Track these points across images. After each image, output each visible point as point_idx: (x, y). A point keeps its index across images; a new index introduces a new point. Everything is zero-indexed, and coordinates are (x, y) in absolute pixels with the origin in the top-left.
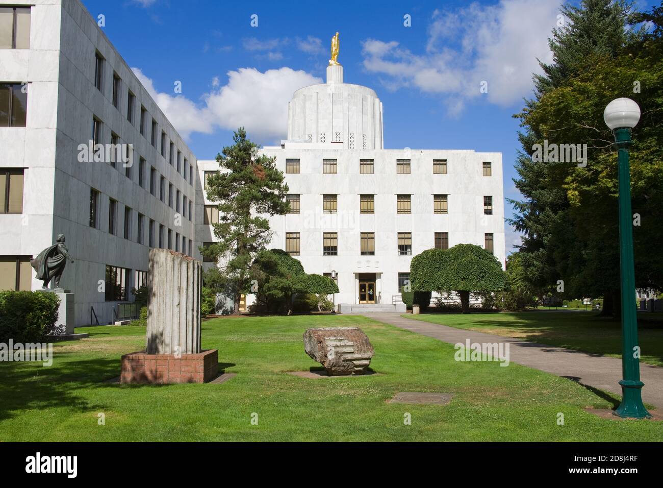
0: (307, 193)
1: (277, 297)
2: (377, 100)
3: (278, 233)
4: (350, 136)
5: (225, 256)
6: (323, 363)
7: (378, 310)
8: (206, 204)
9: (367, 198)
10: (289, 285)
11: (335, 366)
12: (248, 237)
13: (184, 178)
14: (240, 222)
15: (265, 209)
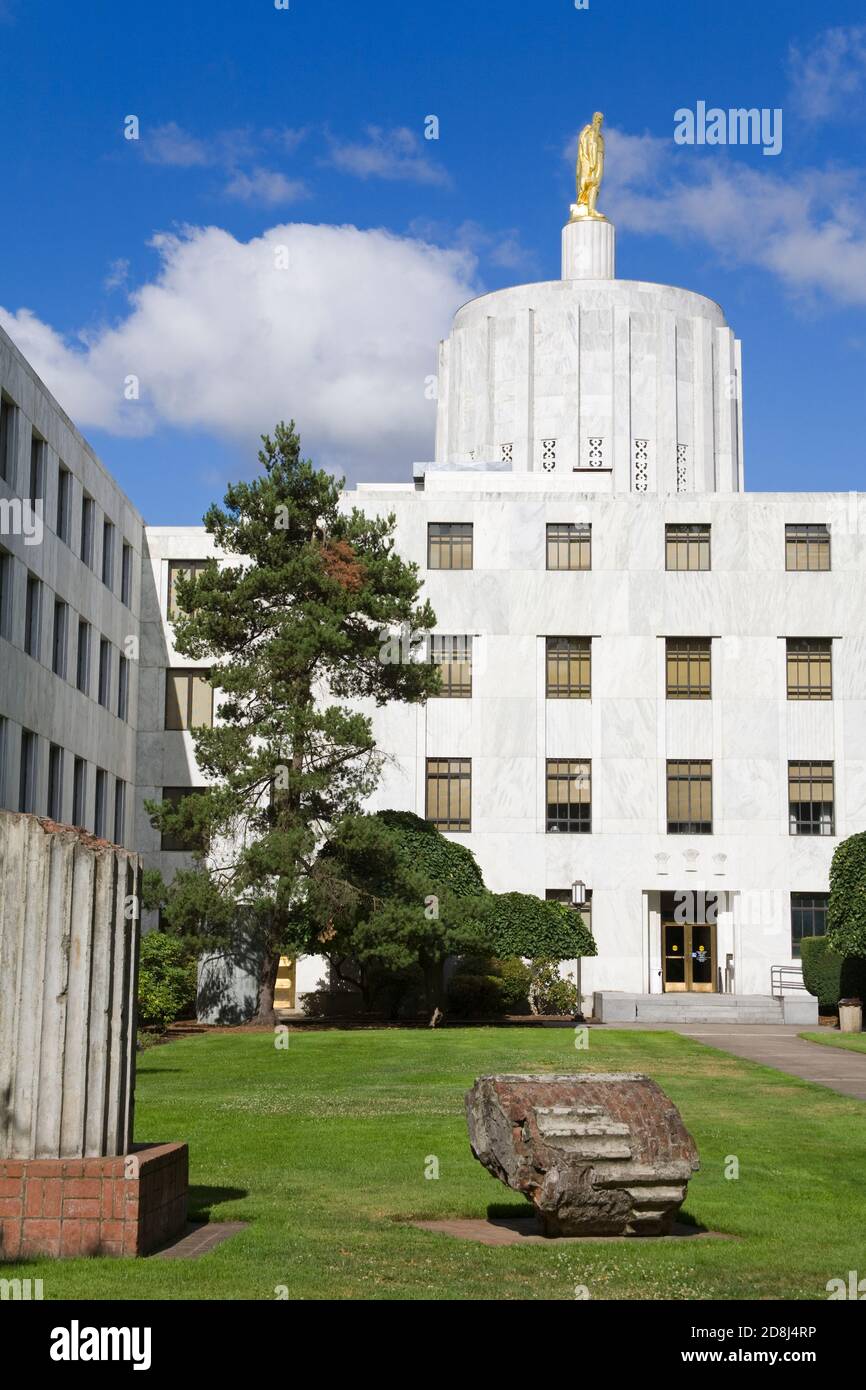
0: (495, 634)
1: (394, 967)
2: (725, 333)
3: (400, 759)
4: (636, 450)
5: (230, 833)
6: (529, 1191)
7: (724, 1015)
8: (172, 665)
9: (688, 649)
10: (434, 930)
11: (568, 1204)
12: (305, 770)
13: (104, 580)
14: (278, 724)
15: (359, 683)
